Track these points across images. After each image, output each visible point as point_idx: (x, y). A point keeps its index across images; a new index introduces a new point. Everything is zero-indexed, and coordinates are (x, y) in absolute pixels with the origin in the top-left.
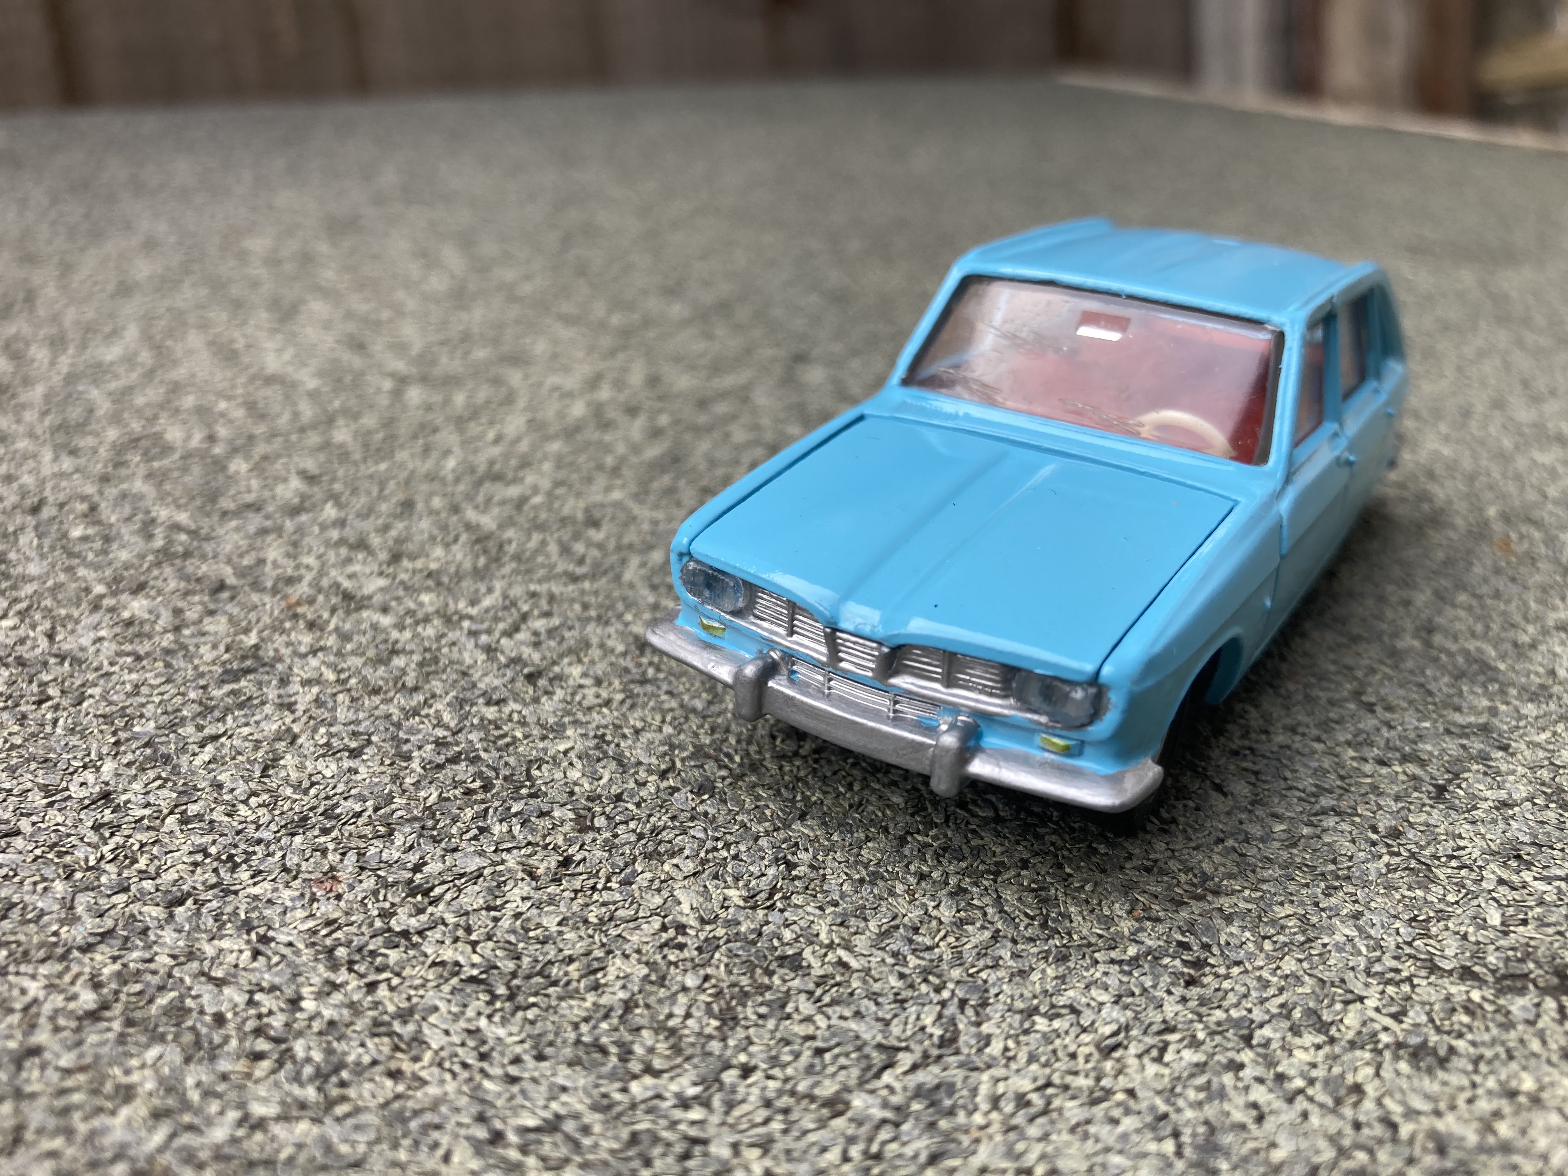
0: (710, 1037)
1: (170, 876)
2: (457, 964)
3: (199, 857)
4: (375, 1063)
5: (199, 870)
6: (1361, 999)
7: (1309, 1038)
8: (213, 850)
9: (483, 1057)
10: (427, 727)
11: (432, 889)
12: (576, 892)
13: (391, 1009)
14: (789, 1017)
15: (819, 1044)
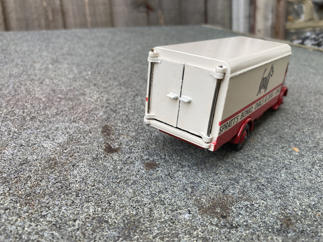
0: (90, 235)
1: (5, 205)
2: (52, 221)
3: (11, 201)
4: (35, 239)
5: (11, 203)
6: (198, 229)
7: (188, 236)
8: (14, 200)
9: (53, 238)
10: (54, 176)
11: (50, 207)
12: (74, 208)
13: (39, 229)
14: (104, 231)
15: (107, 236)
